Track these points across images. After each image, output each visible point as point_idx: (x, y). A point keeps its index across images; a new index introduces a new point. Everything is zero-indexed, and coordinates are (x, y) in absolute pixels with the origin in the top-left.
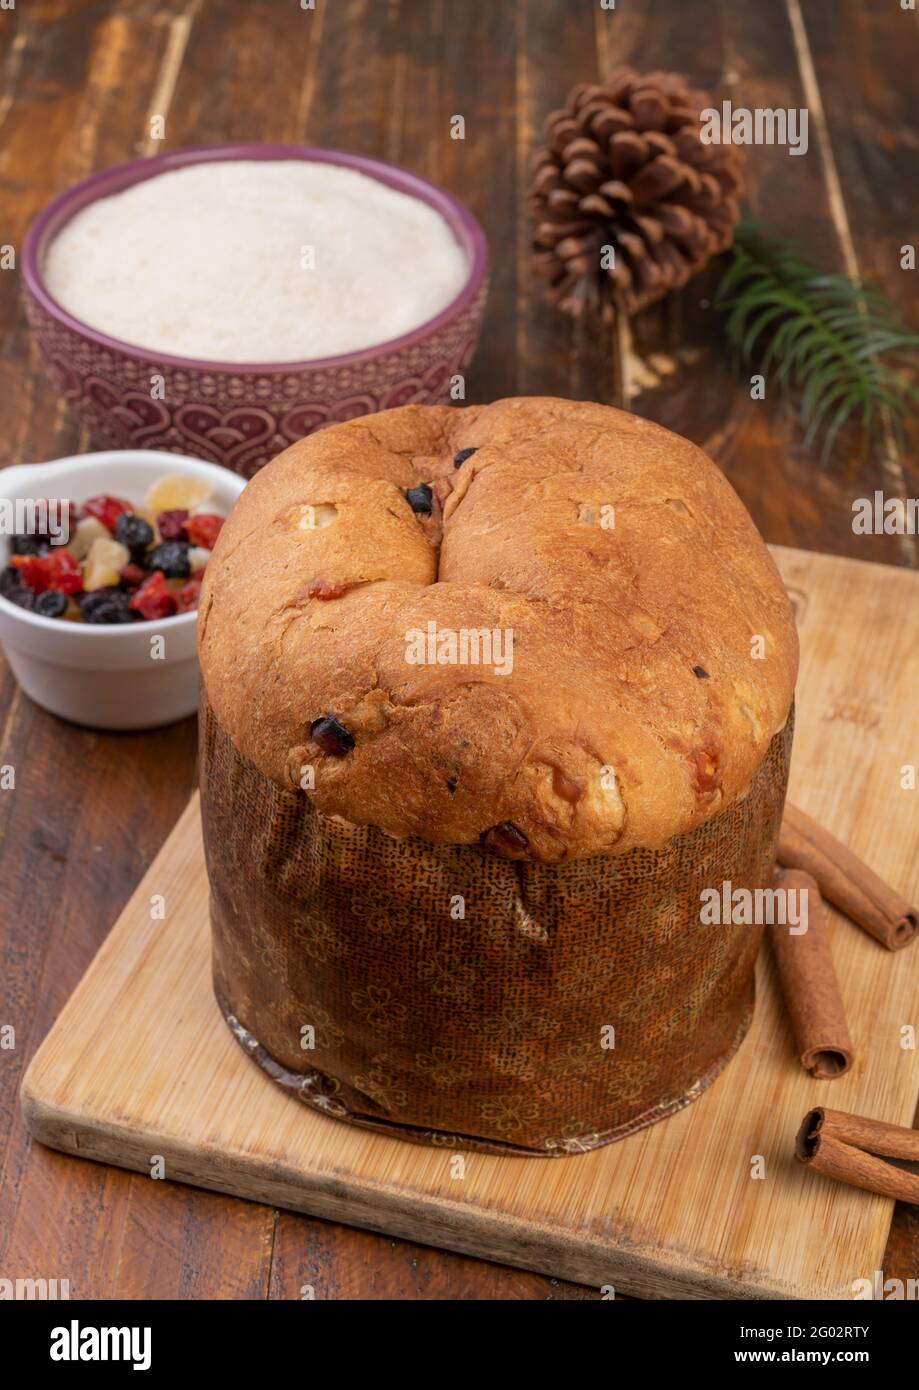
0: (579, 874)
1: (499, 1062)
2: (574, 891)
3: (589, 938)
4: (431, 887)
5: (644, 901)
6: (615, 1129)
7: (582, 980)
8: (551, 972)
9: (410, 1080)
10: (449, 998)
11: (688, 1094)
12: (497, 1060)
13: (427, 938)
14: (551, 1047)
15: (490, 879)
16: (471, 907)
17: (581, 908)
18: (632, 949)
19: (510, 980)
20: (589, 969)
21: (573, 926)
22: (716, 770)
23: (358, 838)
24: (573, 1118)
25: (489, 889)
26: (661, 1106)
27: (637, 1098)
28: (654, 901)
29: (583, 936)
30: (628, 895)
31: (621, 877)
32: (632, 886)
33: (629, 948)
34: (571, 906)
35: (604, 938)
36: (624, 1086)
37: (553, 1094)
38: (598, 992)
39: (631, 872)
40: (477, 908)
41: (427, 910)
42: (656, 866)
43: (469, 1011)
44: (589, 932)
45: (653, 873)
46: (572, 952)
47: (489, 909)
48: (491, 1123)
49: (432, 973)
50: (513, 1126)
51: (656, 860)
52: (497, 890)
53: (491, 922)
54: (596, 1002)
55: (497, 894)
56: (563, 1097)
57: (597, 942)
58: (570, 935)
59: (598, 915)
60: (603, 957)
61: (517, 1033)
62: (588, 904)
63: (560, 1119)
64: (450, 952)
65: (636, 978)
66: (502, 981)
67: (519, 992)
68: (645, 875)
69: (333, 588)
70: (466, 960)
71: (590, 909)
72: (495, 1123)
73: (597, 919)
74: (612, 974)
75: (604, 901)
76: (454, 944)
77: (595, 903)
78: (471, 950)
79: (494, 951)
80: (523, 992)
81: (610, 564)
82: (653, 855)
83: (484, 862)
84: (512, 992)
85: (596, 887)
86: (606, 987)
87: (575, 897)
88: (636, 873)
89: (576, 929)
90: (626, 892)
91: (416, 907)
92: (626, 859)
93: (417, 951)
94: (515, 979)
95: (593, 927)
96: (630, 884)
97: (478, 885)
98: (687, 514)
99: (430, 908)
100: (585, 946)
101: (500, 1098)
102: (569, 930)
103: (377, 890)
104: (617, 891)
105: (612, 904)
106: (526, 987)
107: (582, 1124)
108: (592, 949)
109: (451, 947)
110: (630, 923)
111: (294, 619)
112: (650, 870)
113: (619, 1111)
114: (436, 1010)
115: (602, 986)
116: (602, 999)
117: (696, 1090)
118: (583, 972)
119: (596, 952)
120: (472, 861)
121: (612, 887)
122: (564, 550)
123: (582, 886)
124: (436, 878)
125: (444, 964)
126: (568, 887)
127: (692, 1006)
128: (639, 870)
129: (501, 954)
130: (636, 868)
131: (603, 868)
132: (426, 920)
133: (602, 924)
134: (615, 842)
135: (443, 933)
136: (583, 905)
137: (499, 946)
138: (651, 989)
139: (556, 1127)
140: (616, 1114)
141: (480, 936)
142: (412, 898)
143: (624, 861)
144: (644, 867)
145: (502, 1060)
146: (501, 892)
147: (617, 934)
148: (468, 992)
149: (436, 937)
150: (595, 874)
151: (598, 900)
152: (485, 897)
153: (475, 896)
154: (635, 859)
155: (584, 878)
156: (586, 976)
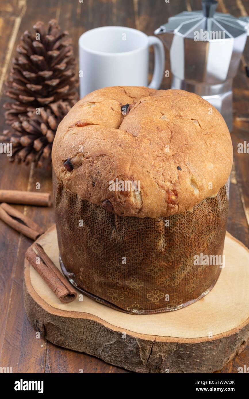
0: (131, 222)
1: (111, 278)
2: (130, 227)
3: (134, 243)
4: (92, 217)
5: (152, 235)
6: (150, 311)
7: (133, 257)
8: (123, 252)
9: (89, 278)
10: (96, 253)
11: (177, 307)
12: (110, 277)
13: (90, 233)
14: (126, 277)
15: (107, 218)
16: (101, 226)
17: (132, 233)
18: (149, 251)
19: (112, 251)
20: (135, 254)
21: (129, 238)
22: (176, 198)
23: (73, 197)
24: (135, 303)
25: (107, 221)
26: (167, 308)
27: (158, 302)
28: (155, 237)
29: (132, 242)
30: (146, 232)
31: (144, 226)
32: (147, 230)
33: (148, 250)
34: (129, 231)
35: (139, 245)
36: (152, 297)
37: (128, 293)
38: (139, 262)
39: (147, 225)
40: (103, 226)
41: (90, 224)
42: (155, 225)
43: (102, 259)
44: (134, 241)
45: (153, 227)
46: (129, 246)
47: (106, 227)
48: (110, 297)
49: (91, 244)
50: (116, 300)
51: (155, 223)
52: (109, 222)
53: (106, 232)
54: (138, 265)
55: (109, 223)
56: (132, 295)
57: (137, 245)
58: (128, 241)
59: (137, 236)
60: (139, 251)
61: (115, 269)
62: (134, 232)
63: (131, 302)
64: (96, 239)
65: (151, 261)
66: (110, 251)
67: (115, 256)
68: (151, 227)
69: (81, 123)
70: (100, 242)
71: (134, 234)
72: (111, 298)
73: (137, 238)
74: (143, 257)
75: (139, 232)
76: (97, 236)
77: (136, 232)
78: (101, 239)
79: (107, 241)
80: (116, 256)
81: (162, 132)
82: (154, 221)
83: (106, 212)
84: (113, 256)
85: (136, 227)
86: (141, 261)
87: (130, 229)
88: (149, 226)
89: (130, 239)
90: (146, 231)
91: (87, 222)
92: (146, 220)
93: (88, 236)
94: (114, 251)
95: (135, 240)
96: (147, 229)
97: (104, 219)
98: (198, 125)
99: (91, 223)
100: (133, 246)
101: (112, 289)
102: (128, 239)
103: (77, 215)
104: (142, 230)
105: (141, 234)
106: (116, 255)
107: (139, 305)
108: (135, 247)
109: (96, 237)
110: (148, 242)
111: (69, 130)
112: (153, 226)
113: (151, 305)
114: (93, 257)
115: (140, 260)
116: (140, 265)
117: (180, 307)
118: (133, 254)
119: (137, 249)
120: (103, 211)
121: (141, 228)
122: (149, 125)
123: (132, 226)
124: (93, 214)
125: (94, 242)
126: (128, 225)
127: (175, 277)
128: (150, 225)
129: (109, 242)
130: (148, 224)
131: (138, 221)
132: (90, 227)
133: (138, 239)
134: (139, 213)
135: (94, 232)
136: (132, 232)
137: (108, 239)
138: (157, 266)
139: (130, 304)
140: (151, 306)
141: (103, 235)
142: (86, 219)
143: (145, 221)
144: (151, 224)
145: (112, 277)
146: (110, 223)
147: (143, 244)
148: (101, 253)
149: (92, 233)
150: (136, 223)
151: (137, 232)
152: (105, 223)
153: (103, 222)
154: (148, 221)
155: (132, 223)
156: (134, 256)
